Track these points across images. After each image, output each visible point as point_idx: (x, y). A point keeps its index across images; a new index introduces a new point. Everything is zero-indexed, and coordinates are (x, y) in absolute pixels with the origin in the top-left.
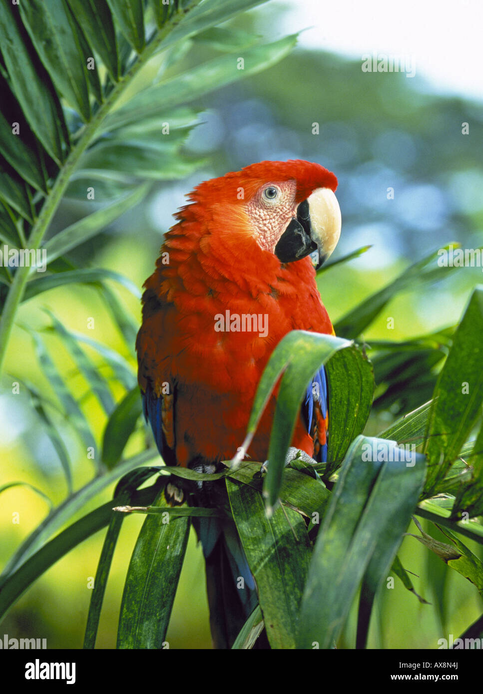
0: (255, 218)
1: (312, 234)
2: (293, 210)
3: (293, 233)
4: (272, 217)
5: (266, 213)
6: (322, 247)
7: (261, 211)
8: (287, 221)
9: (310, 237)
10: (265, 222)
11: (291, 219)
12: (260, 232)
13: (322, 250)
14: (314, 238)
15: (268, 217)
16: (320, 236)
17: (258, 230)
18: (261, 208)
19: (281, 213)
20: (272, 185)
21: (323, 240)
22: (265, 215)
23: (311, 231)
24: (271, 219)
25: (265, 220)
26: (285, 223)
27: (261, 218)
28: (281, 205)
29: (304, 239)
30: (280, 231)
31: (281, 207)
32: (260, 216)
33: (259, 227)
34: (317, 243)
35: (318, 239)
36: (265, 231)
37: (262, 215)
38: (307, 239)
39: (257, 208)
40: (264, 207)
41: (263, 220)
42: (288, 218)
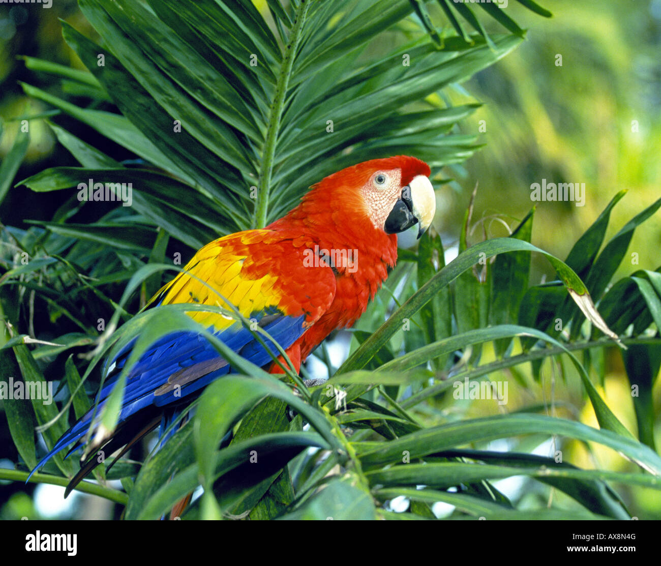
0: (369, 199)
1: (414, 211)
2: (398, 192)
3: (399, 211)
4: (381, 198)
5: (377, 196)
6: (422, 221)
7: (373, 193)
8: (394, 201)
9: (412, 213)
10: (376, 203)
11: (397, 200)
12: (373, 211)
13: (422, 224)
14: (415, 214)
15: (378, 199)
16: (420, 213)
17: (371, 209)
18: (373, 191)
19: (389, 195)
20: (382, 173)
21: (422, 216)
22: (376, 197)
23: (413, 209)
24: (380, 200)
25: (377, 201)
26: (392, 203)
27: (373, 199)
28: (389, 189)
29: (407, 215)
30: (388, 209)
31: (389, 191)
32: (372, 197)
33: (372, 207)
34: (418, 218)
35: (418, 215)
36: (376, 210)
37: (374, 197)
38: (410, 215)
39: (370, 191)
40: (375, 190)
41: (375, 201)
42: (395, 199)
